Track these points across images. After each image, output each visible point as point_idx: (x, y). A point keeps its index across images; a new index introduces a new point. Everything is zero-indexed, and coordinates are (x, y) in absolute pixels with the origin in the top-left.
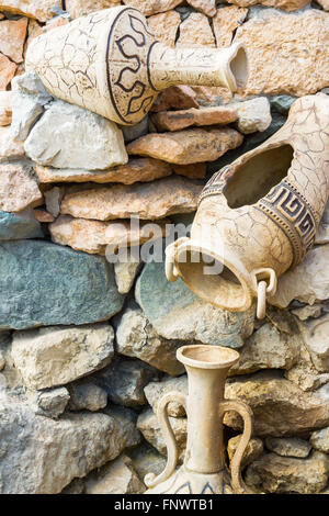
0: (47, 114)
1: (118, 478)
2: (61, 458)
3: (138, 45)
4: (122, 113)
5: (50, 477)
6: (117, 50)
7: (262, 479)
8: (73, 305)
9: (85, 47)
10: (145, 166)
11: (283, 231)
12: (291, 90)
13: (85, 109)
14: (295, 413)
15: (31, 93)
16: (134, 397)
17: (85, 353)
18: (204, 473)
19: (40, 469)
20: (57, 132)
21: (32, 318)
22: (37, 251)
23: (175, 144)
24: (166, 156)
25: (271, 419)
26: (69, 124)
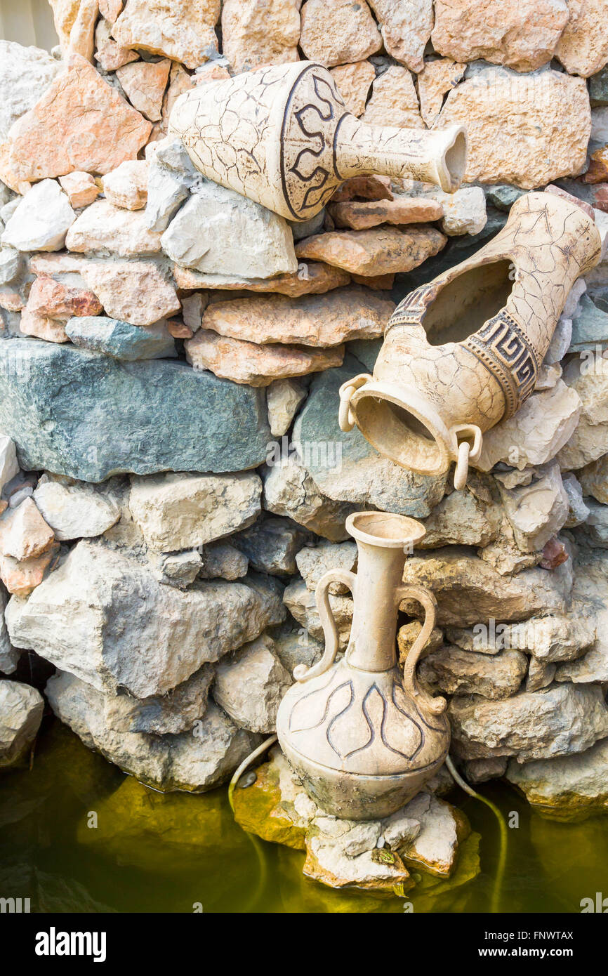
0: (194, 200)
1: (257, 664)
2: (190, 639)
3: (322, 117)
4: (294, 208)
5: (176, 662)
6: (296, 126)
7: (438, 676)
8: (211, 447)
9: (253, 117)
10: (318, 275)
11: (496, 378)
12: (515, 179)
13: (245, 197)
14: (488, 602)
15: (175, 171)
16: (283, 567)
17: (224, 508)
18: (371, 671)
19: (165, 652)
20: (207, 225)
21: (158, 461)
22: (169, 375)
23: (360, 250)
24: (347, 265)
25: (457, 606)
26: (222, 216)
